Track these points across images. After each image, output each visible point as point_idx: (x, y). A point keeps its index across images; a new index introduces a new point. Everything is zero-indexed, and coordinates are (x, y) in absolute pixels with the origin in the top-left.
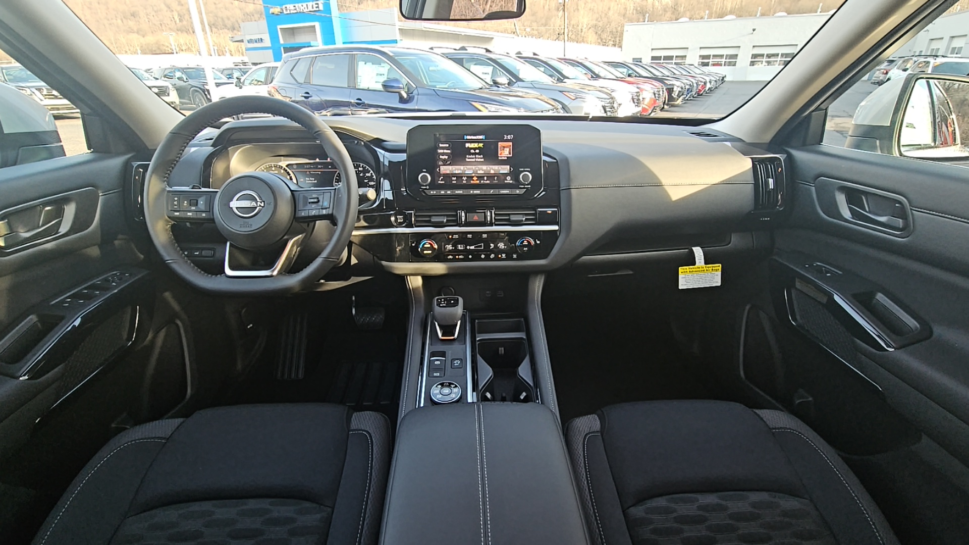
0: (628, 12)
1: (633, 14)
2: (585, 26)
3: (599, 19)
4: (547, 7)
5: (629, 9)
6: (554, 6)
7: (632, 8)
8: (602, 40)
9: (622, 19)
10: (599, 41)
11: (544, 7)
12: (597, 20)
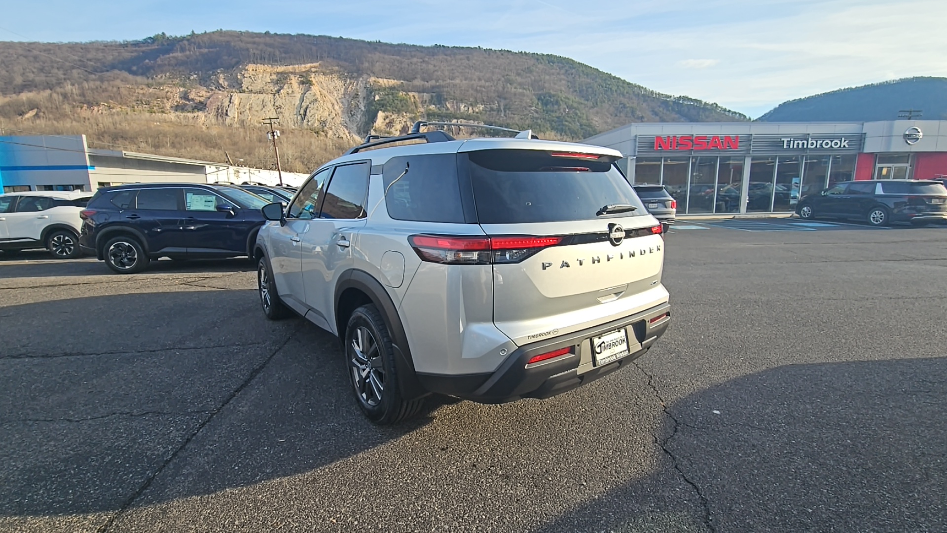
0: (328, 148)
1: (333, 149)
2: (290, 157)
3: (304, 152)
4: (247, 138)
5: (328, 145)
6: (255, 138)
7: (331, 144)
8: (309, 168)
9: (324, 152)
10: (307, 169)
11: (245, 138)
12: (301, 152)
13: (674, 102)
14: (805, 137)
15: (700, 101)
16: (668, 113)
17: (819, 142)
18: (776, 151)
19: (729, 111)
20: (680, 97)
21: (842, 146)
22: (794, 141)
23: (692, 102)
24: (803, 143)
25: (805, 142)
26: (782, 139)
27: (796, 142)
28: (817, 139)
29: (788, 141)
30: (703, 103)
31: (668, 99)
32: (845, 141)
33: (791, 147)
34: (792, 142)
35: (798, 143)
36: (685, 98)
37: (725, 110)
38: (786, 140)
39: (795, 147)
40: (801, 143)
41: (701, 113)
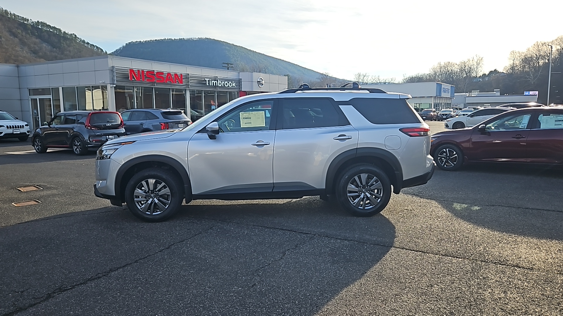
13: (33, 26)
14: (216, 79)
15: (60, 30)
16: (28, 36)
17: (223, 83)
18: (202, 87)
19: (88, 43)
20: (38, 22)
21: (233, 86)
22: (211, 81)
23: (52, 29)
24: (216, 83)
25: (216, 82)
26: (205, 79)
27: (212, 82)
28: (222, 80)
29: (208, 81)
30: (62, 32)
31: (26, 22)
32: (234, 83)
33: (210, 85)
34: (210, 81)
35: (213, 82)
36: (43, 24)
37: (84, 41)
38: (207, 80)
39: (212, 85)
40: (214, 82)
41: (62, 41)
